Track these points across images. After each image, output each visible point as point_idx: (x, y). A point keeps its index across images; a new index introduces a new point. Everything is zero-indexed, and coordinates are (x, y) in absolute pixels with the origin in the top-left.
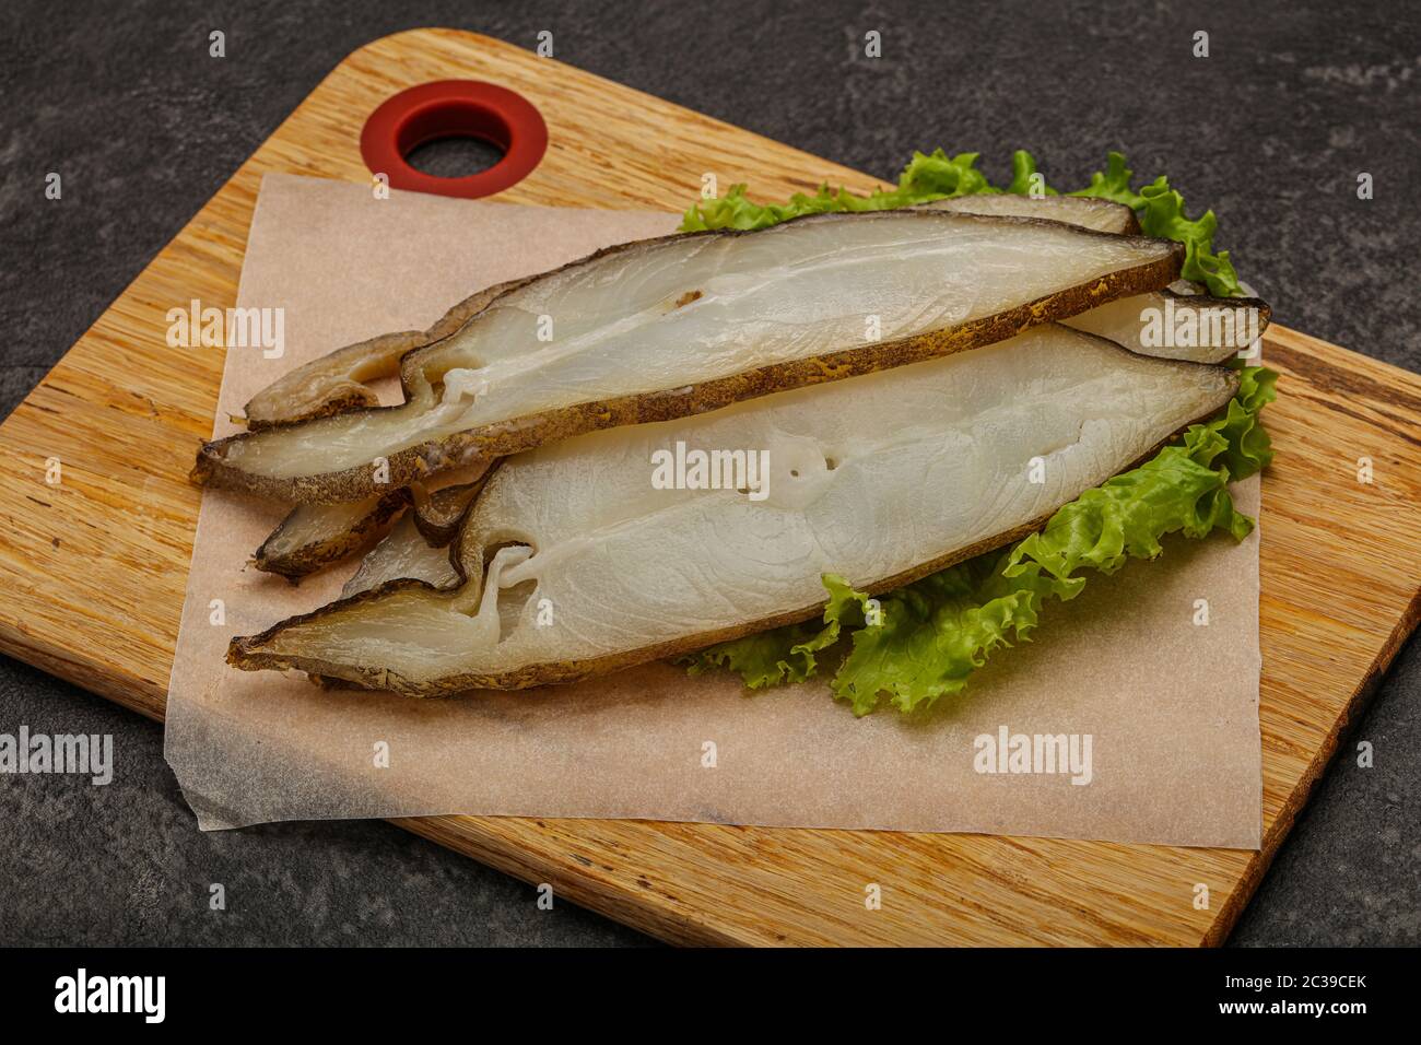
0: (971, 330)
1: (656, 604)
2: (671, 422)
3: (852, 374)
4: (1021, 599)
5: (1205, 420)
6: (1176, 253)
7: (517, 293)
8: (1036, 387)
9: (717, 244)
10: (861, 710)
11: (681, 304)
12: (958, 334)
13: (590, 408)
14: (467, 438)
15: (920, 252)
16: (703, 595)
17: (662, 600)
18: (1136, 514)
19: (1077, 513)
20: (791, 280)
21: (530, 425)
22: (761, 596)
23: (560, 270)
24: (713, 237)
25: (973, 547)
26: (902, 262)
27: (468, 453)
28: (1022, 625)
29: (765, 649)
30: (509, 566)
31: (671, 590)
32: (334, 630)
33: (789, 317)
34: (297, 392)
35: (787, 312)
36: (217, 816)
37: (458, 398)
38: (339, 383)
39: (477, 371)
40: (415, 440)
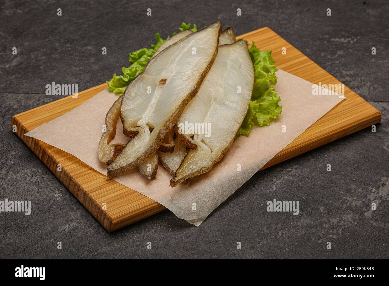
7: (122, 108)
14: (168, 123)
17: (227, 126)
31: (226, 124)
32: (186, 167)
33: (190, 67)
34: (106, 153)
35: (188, 67)
36: (198, 222)
37: (146, 125)
38: (110, 146)
39: (142, 119)
40: (155, 133)
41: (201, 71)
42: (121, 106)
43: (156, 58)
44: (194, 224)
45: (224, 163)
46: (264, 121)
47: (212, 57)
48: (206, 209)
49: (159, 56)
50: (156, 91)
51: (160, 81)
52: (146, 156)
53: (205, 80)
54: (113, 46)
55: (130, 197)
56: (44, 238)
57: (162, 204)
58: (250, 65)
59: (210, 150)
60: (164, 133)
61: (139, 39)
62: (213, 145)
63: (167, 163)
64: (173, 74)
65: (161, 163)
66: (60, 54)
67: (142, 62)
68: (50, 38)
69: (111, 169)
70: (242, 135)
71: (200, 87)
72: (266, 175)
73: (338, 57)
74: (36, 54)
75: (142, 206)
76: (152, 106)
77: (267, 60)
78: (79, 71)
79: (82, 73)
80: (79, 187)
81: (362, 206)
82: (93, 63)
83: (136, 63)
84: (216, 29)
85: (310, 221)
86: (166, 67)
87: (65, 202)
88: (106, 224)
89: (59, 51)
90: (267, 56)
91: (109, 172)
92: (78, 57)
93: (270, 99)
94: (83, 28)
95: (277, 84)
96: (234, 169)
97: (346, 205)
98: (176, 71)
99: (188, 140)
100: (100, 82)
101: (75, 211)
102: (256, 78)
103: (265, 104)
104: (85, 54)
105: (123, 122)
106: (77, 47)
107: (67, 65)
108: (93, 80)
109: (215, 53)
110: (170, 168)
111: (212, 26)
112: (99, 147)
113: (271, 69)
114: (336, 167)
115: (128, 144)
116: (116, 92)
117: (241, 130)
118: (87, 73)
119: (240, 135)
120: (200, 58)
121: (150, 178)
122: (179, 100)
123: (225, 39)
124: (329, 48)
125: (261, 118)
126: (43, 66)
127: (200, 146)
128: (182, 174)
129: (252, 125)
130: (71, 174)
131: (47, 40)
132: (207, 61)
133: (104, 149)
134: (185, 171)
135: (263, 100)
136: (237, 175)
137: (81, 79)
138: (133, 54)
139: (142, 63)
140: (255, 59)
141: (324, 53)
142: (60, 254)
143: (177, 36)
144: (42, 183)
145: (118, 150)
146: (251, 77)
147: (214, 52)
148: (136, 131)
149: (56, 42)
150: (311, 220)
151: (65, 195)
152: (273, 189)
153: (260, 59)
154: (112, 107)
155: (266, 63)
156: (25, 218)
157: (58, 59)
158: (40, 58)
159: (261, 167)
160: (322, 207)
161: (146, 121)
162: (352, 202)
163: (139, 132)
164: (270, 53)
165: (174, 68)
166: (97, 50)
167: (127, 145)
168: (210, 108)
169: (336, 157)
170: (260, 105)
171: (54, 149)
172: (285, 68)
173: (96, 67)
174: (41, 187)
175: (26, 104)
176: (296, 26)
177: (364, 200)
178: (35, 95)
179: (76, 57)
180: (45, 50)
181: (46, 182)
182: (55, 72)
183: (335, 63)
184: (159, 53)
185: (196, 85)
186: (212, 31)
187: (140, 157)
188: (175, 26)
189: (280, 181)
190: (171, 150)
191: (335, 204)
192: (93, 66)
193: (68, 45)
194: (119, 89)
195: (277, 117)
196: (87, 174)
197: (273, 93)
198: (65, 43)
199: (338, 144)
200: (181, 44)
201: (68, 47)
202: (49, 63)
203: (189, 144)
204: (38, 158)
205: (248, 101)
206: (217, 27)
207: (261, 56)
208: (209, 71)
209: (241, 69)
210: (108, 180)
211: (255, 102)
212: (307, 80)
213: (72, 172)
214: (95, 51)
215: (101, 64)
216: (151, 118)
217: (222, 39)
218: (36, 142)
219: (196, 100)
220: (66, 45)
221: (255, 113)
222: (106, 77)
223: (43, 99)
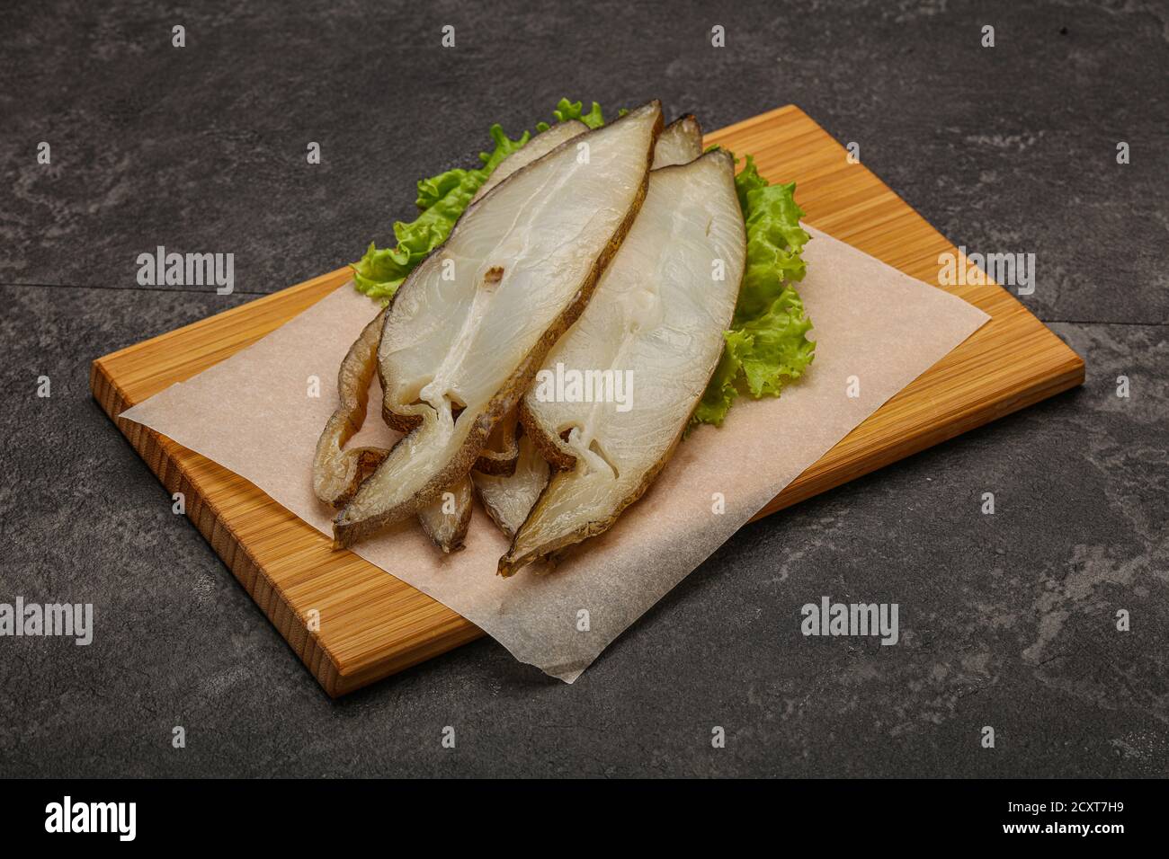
1: (662, 406)
7: (382, 346)
8: (674, 204)
10: (778, 393)
14: (500, 397)
16: (675, 387)
17: (662, 402)
20: (535, 228)
21: (526, 366)
22: (697, 370)
27: (507, 405)
30: (579, 439)
31: (661, 395)
32: (542, 522)
33: (568, 237)
34: (333, 474)
35: (563, 236)
36: (571, 671)
37: (443, 400)
38: (346, 455)
39: (434, 382)
40: (465, 424)
41: (597, 248)
42: (380, 341)
43: (483, 205)
44: (561, 677)
45: (650, 505)
46: (766, 384)
47: (629, 206)
48: (594, 634)
49: (489, 199)
50: (475, 301)
51: (487, 275)
52: (440, 487)
53: (609, 272)
54: (378, 152)
55: (392, 599)
56: (158, 712)
57: (476, 622)
58: (736, 224)
59: (610, 470)
60: (489, 425)
61: (450, 132)
62: (622, 457)
63: (495, 506)
64: (522, 256)
65: (479, 504)
66: (236, 174)
67: (451, 207)
68: (213, 126)
69: (345, 523)
70: (705, 422)
71: (591, 293)
72: (765, 536)
73: (982, 190)
74: (173, 174)
75: (423, 628)
76: (462, 342)
77: (782, 210)
78: (284, 225)
79: (291, 232)
80: (258, 569)
81: (1016, 630)
82: (323, 203)
83: (432, 209)
84: (646, 122)
85: (874, 673)
86: (504, 235)
87: (221, 609)
88: (324, 676)
89: (235, 165)
90: (780, 200)
91: (339, 530)
92: (284, 184)
93: (784, 322)
94: (302, 100)
95: (805, 278)
96: (676, 522)
97: (974, 625)
98: (531, 247)
99: (553, 445)
100: (337, 258)
101: (245, 635)
102: (748, 262)
103: (771, 334)
104: (303, 176)
105: (384, 386)
106: (283, 154)
107: (252, 208)
108: (319, 253)
109: (640, 195)
110: (504, 520)
111: (637, 113)
112: (316, 456)
113: (791, 237)
114: (954, 515)
115: (392, 451)
116: (375, 294)
117: (701, 411)
118: (305, 230)
119: (699, 423)
120: (595, 211)
121: (446, 549)
122: (534, 332)
123: (672, 149)
124: (960, 164)
125: (759, 375)
126: (188, 209)
127: (585, 461)
128: (531, 540)
129: (733, 394)
130: (239, 533)
131: (205, 133)
132: (616, 219)
133: (328, 462)
134: (541, 532)
135: (766, 324)
136: (684, 540)
137: (288, 248)
138: (427, 185)
139: (449, 210)
140: (750, 205)
141: (945, 177)
142: (198, 760)
143: (545, 138)
144: (162, 550)
145: (367, 464)
146: (736, 257)
147: (634, 194)
148: (417, 416)
149: (228, 139)
150: (878, 669)
151: (223, 588)
152: (780, 576)
153: (762, 207)
154: (360, 340)
155: (780, 219)
156: (111, 653)
157: (230, 190)
158: (180, 186)
159: (750, 515)
160: (910, 631)
161: (443, 387)
162: (989, 618)
163: (423, 419)
164: (793, 189)
165: (525, 235)
166: (336, 164)
167: (388, 455)
168: (617, 353)
169: (957, 485)
170: (757, 339)
171: (195, 459)
172: (833, 227)
173: (329, 214)
174: (160, 564)
175: (136, 319)
176: (875, 98)
177: (1024, 612)
178: (161, 295)
179: (277, 185)
180: (196, 161)
181: (174, 548)
182: (220, 226)
183: (971, 210)
184: (492, 190)
185: (580, 290)
186: (635, 128)
187: (422, 490)
188: (548, 95)
189: (799, 554)
190: (509, 469)
191: (945, 623)
192: (323, 211)
193: (259, 149)
194: (381, 285)
195: (801, 372)
196: (282, 532)
197: (791, 306)
198: (251, 143)
199: (965, 448)
200: (551, 166)
201: (259, 155)
202: (203, 201)
203: (556, 456)
204: (155, 478)
205: (724, 332)
206: (652, 115)
207: (767, 201)
208: (619, 246)
209: (710, 235)
210: (335, 551)
211: (740, 333)
212: (888, 263)
213: (242, 525)
214: (330, 167)
215: (344, 204)
216: (457, 380)
217: (665, 148)
218: (152, 437)
219: (580, 328)
220: (254, 148)
221: (740, 362)
222: (354, 242)
223: (182, 305)
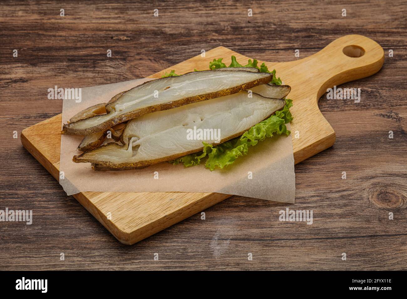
0: (230, 90)
1: (167, 148)
2: (168, 110)
3: (206, 100)
4: (245, 145)
5: (280, 110)
6: (271, 75)
8: (244, 104)
9: (171, 79)
10: (212, 170)
11: (165, 89)
12: (227, 91)
13: (150, 108)
15: (217, 77)
16: (177, 146)
18: (267, 128)
19: (255, 128)
20: (190, 83)
21: (137, 112)
22: (189, 146)
23: (137, 87)
24: (170, 78)
25: (233, 136)
26: (212, 79)
27: (124, 119)
28: (245, 151)
29: (189, 158)
30: (134, 142)
